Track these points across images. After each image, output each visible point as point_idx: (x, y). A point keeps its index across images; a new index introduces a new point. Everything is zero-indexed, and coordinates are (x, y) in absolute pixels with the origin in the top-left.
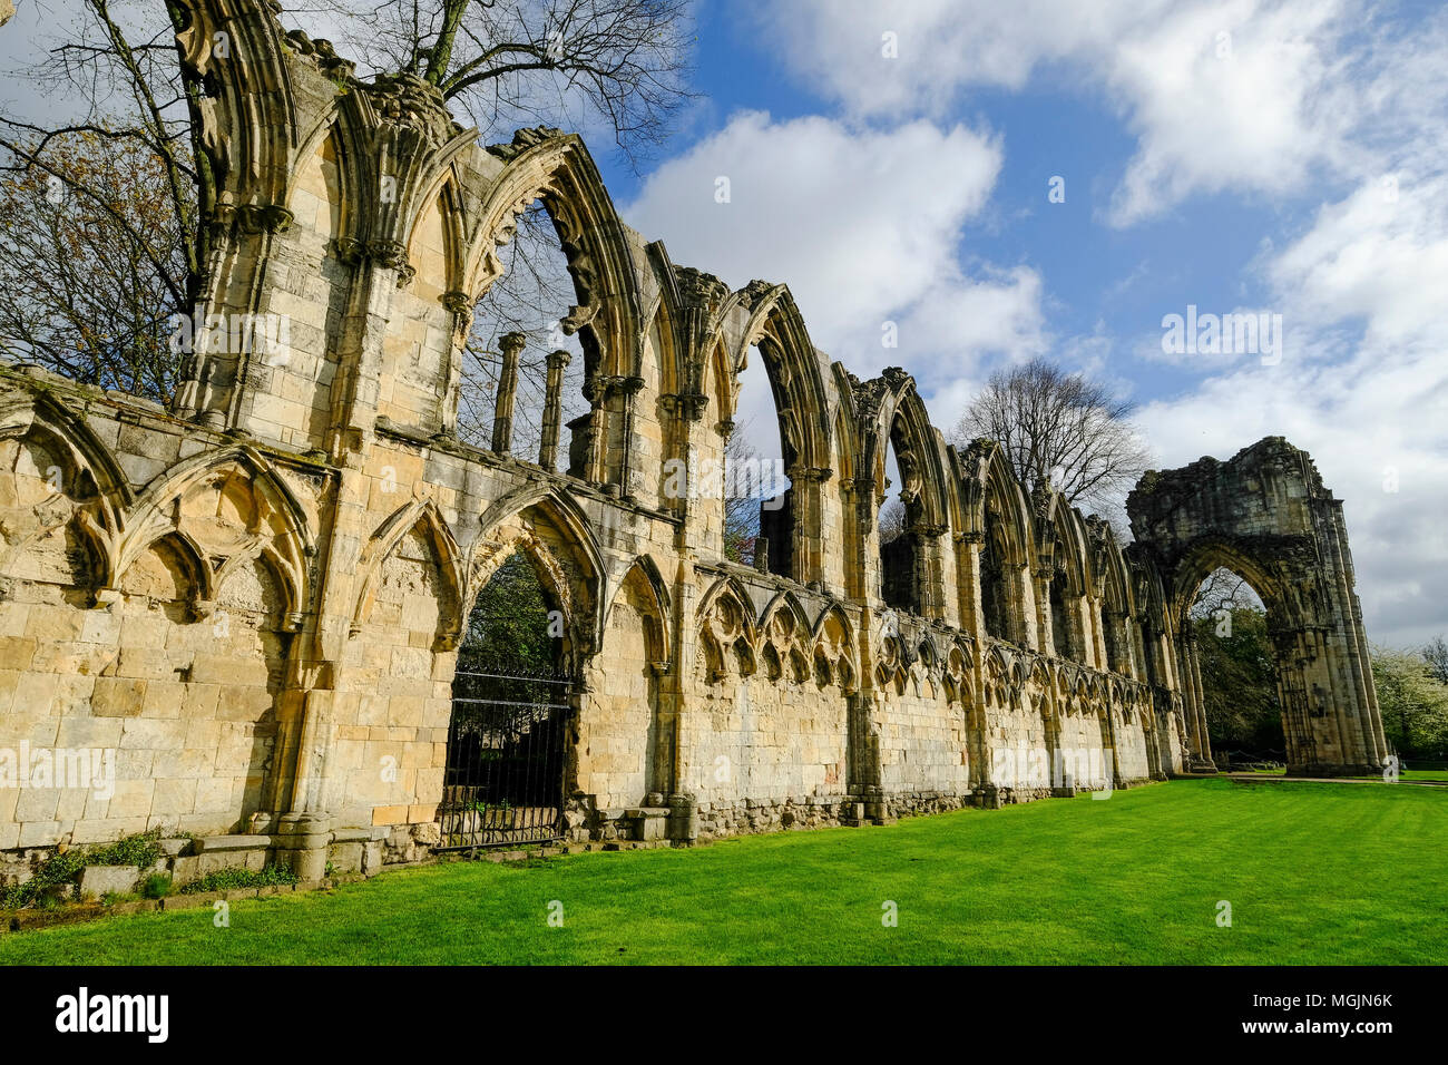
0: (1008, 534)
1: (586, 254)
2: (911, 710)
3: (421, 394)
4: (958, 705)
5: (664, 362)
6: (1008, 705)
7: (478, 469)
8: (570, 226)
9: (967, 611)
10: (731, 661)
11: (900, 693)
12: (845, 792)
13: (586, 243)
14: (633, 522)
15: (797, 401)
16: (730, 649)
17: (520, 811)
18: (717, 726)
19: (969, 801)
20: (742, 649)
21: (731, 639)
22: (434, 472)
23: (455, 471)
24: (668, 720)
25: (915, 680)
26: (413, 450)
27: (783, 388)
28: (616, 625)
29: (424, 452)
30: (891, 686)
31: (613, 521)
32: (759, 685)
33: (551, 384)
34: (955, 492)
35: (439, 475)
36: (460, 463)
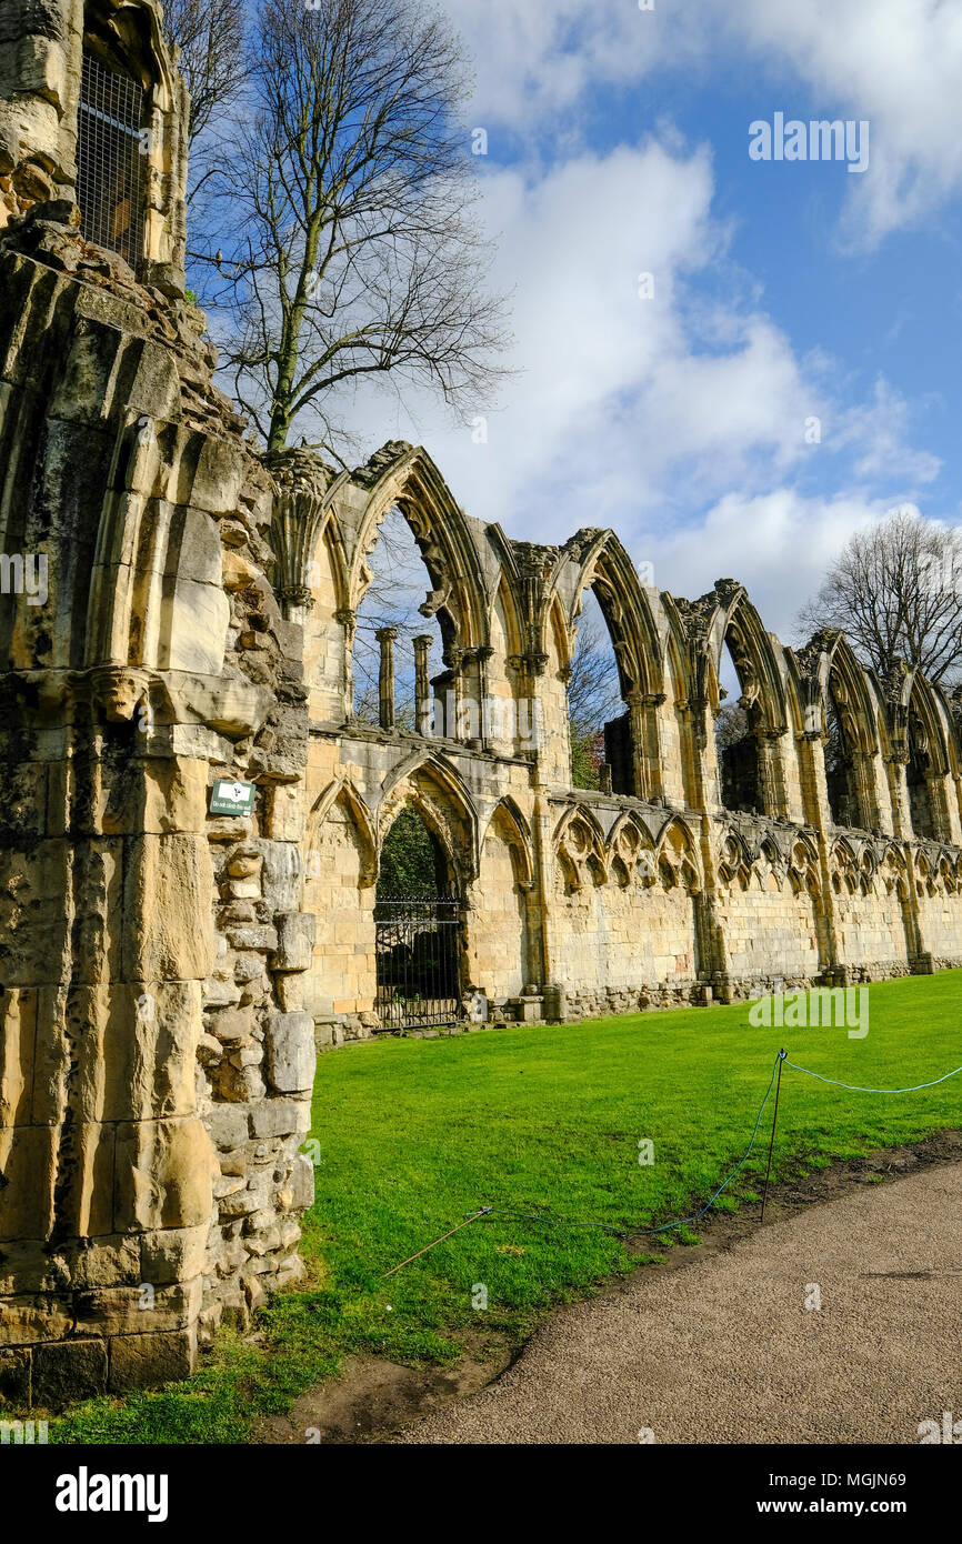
0: (857, 723)
1: (436, 545)
2: (755, 903)
3: (329, 695)
4: (805, 896)
5: (508, 628)
6: (859, 890)
7: (376, 747)
8: (421, 523)
9: (811, 807)
10: (585, 874)
11: (744, 888)
12: (694, 978)
13: (436, 536)
14: (495, 770)
15: (630, 634)
16: (584, 865)
17: (430, 1002)
18: (577, 929)
19: (820, 982)
20: (594, 864)
21: (583, 856)
22: (346, 755)
23: (360, 751)
24: (536, 928)
25: (759, 875)
26: (330, 741)
27: (616, 624)
28: (488, 854)
29: (338, 741)
30: (735, 883)
31: (479, 772)
32: (611, 893)
33: (419, 663)
34: (794, 692)
35: (350, 757)
36: (363, 745)
